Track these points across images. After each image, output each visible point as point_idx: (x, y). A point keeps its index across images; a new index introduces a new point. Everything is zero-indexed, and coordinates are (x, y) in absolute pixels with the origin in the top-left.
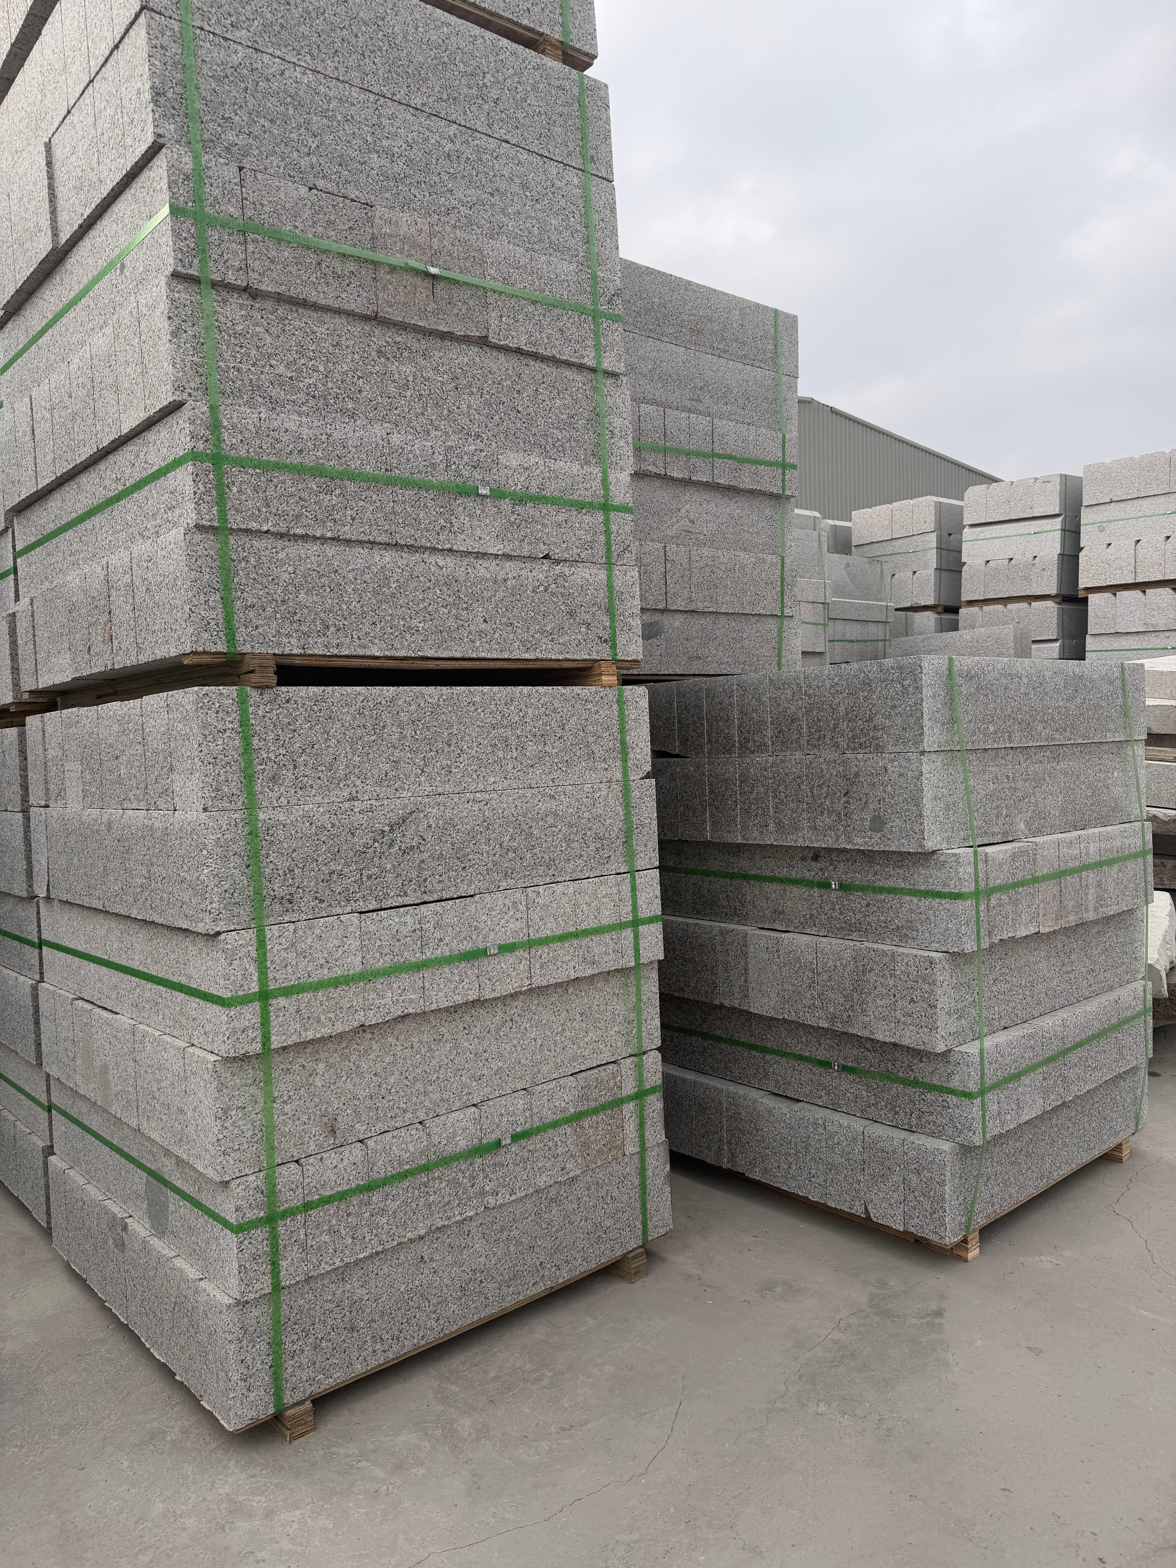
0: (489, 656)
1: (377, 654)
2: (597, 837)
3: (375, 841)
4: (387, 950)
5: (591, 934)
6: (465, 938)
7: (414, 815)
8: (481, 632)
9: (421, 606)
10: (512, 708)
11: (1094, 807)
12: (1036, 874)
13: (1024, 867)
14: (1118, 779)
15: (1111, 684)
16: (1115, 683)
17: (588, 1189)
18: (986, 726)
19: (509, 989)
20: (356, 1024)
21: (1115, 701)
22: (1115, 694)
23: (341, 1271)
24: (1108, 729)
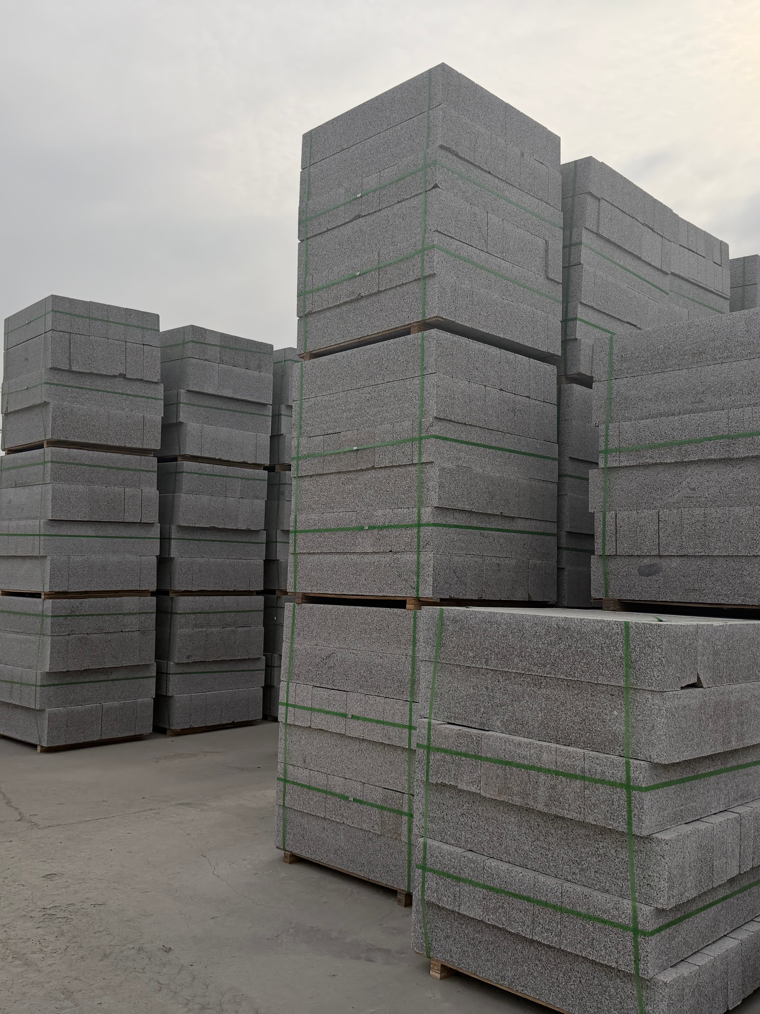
0: (365, 594)
1: (330, 593)
3: (321, 661)
4: (318, 702)
5: (389, 724)
6: (342, 708)
7: (333, 654)
8: (363, 585)
9: (345, 575)
10: (369, 616)
11: (583, 733)
12: (479, 754)
13: (468, 745)
14: (619, 718)
15: (607, 638)
16: (613, 638)
17: (385, 845)
18: (466, 652)
19: (356, 735)
20: (308, 726)
21: (613, 651)
22: (613, 646)
23: (302, 813)
24: (601, 673)
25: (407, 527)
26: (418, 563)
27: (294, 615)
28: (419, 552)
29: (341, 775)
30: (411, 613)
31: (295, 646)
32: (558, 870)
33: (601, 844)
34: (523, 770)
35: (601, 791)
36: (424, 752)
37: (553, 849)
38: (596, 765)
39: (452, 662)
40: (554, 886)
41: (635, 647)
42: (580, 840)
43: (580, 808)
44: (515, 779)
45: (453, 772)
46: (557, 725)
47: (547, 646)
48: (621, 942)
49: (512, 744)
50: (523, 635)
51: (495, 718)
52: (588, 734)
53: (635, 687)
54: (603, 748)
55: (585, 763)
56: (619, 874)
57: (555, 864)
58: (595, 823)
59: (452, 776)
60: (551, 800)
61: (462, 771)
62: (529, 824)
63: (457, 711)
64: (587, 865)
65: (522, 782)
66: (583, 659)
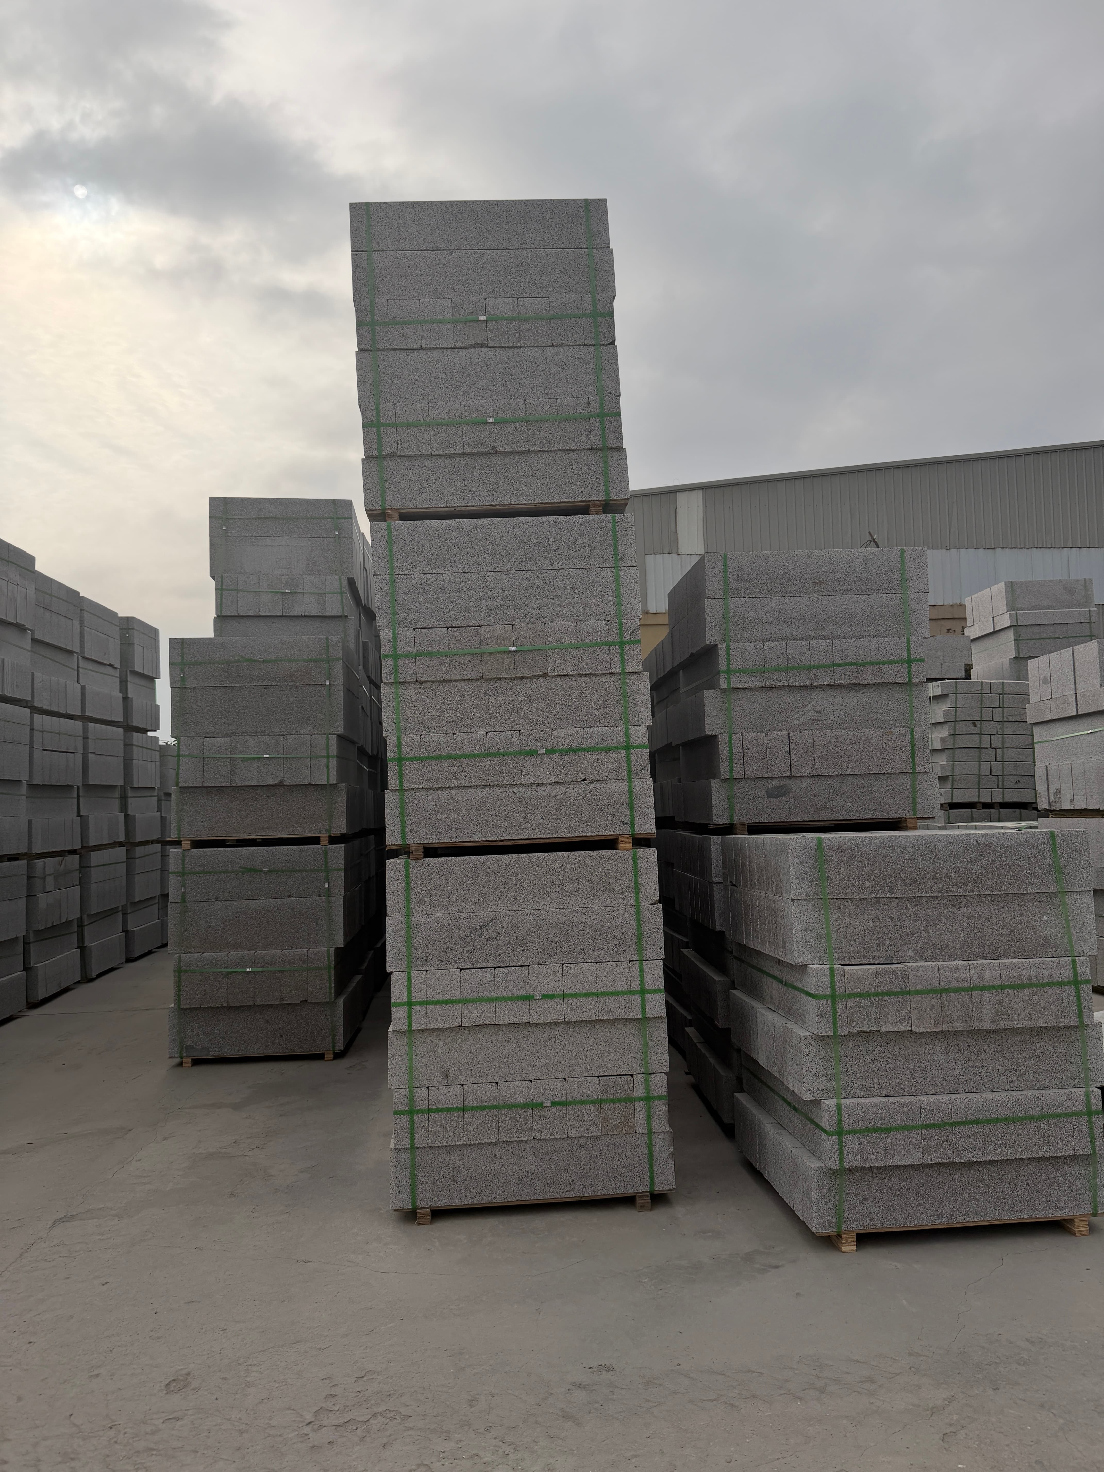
0: (544, 837)
1: (477, 840)
2: (615, 938)
3: (471, 933)
4: (474, 989)
5: (608, 995)
6: (521, 988)
7: (494, 921)
8: (539, 825)
9: (503, 814)
10: (557, 864)
11: (1013, 943)
12: (907, 988)
14: (1049, 922)
15: (1034, 848)
16: (1040, 848)
17: (608, 1146)
18: (860, 882)
19: (549, 1019)
20: (457, 1025)
21: (1041, 861)
22: (1040, 856)
23: (448, 1148)
24: (1029, 883)
25: (608, 750)
26: (631, 792)
27: (407, 876)
28: (630, 780)
29: (520, 1078)
30: (628, 855)
31: (414, 919)
33: (1038, 1045)
34: (963, 993)
35: (1049, 993)
36: (827, 1003)
37: (986, 1065)
38: (1043, 970)
39: (842, 896)
40: (1005, 1099)
41: (1063, 853)
42: (1015, 1047)
43: (1030, 1015)
44: (954, 1005)
45: (874, 1015)
46: (983, 941)
47: (967, 864)
48: (1077, 1129)
49: (948, 969)
51: (905, 949)
52: (1018, 943)
54: (1035, 954)
57: (990, 1079)
58: (1046, 1025)
59: (874, 1020)
60: (998, 1015)
61: (887, 1011)
62: (957, 1048)
63: (852, 949)
64: (1024, 1069)
65: (963, 1006)
66: (1009, 872)
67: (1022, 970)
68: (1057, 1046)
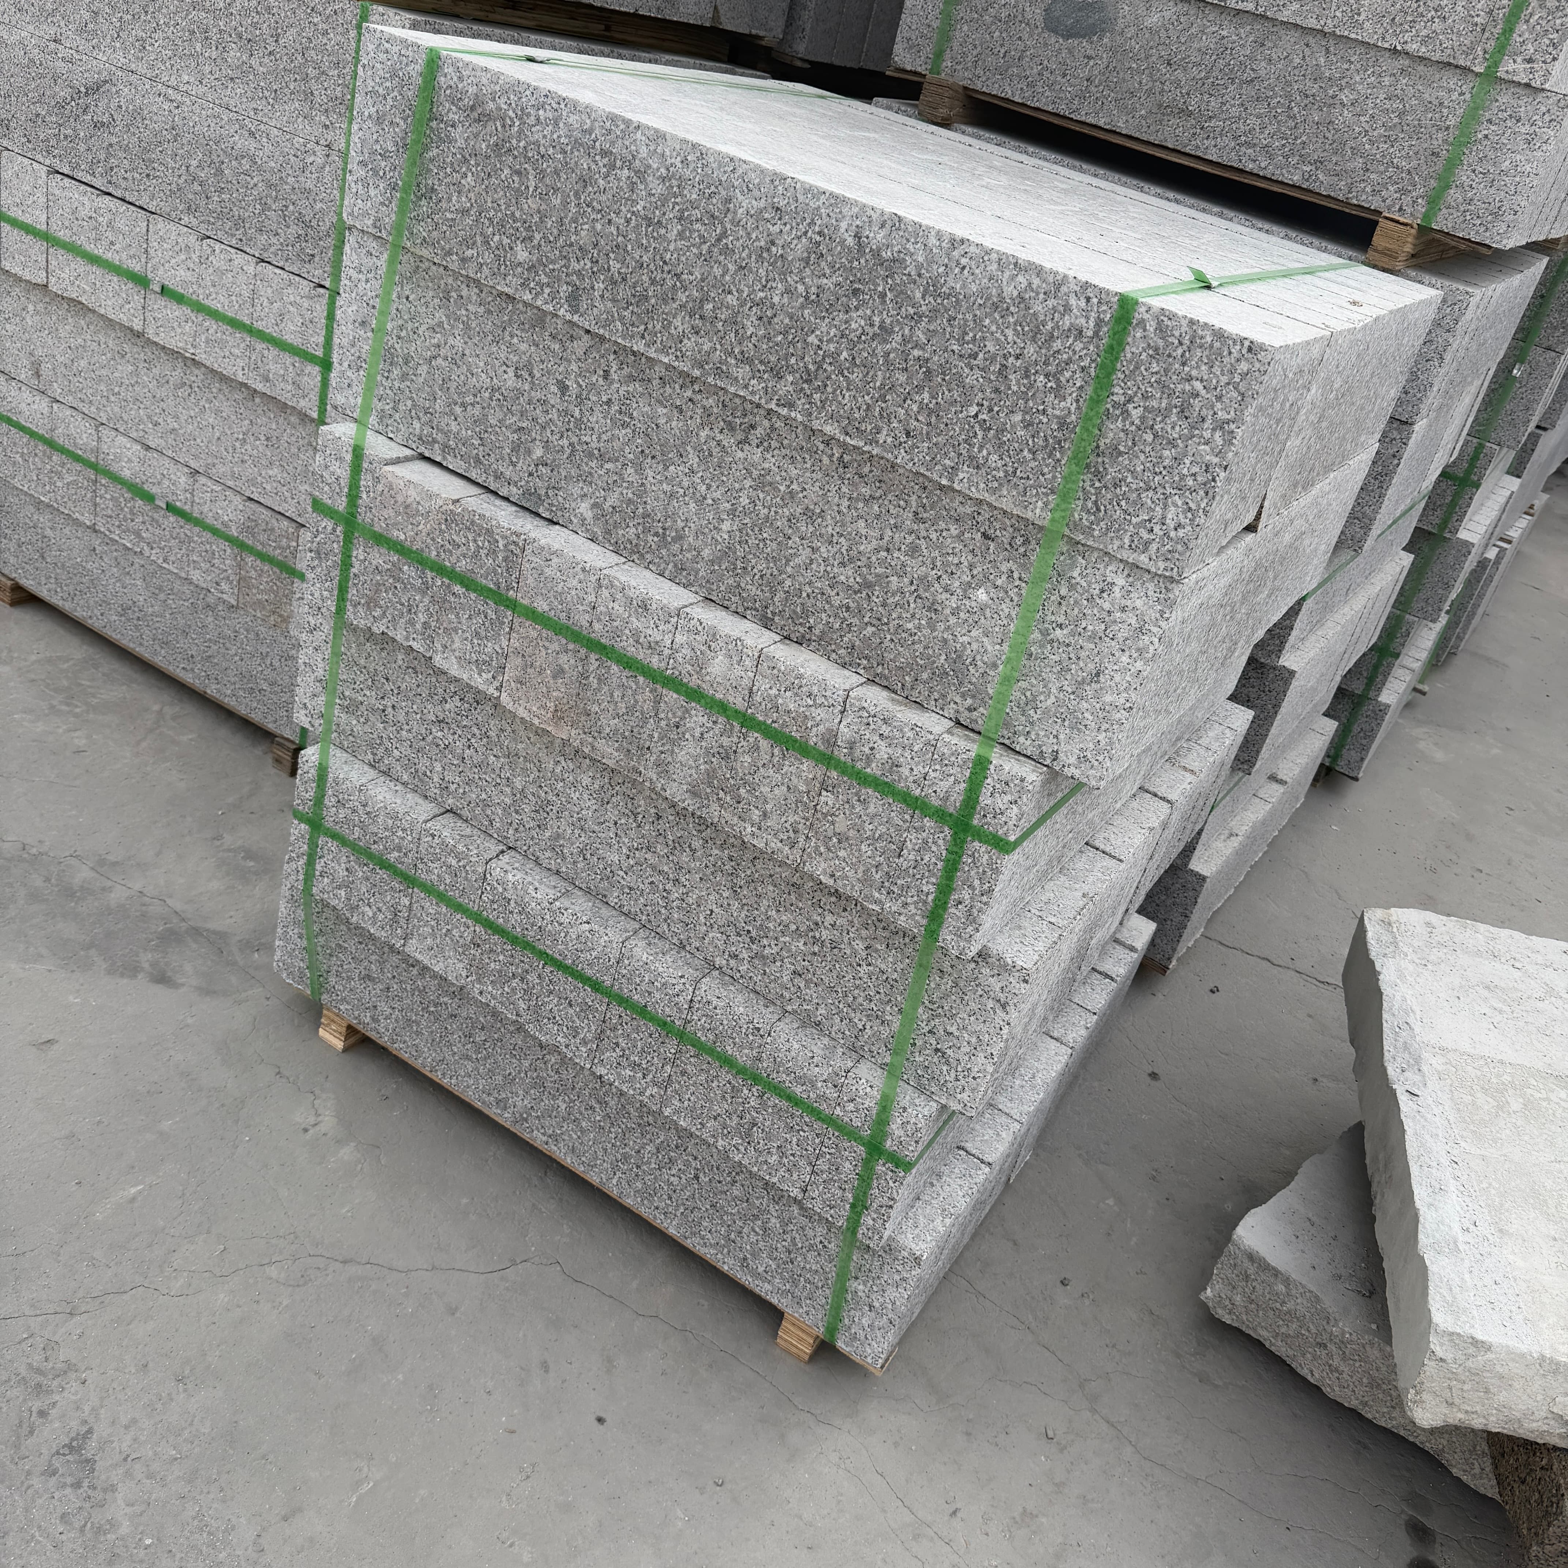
2: (300, 218)
3: (72, 98)
4: (67, 222)
5: (268, 341)
6: (135, 256)
7: (107, 86)
11: (855, 621)
12: (511, 592)
13: (476, 555)
14: (988, 614)
15: (1034, 340)
16: (1057, 345)
17: (247, 631)
18: (506, 241)
19: (173, 343)
20: (40, 281)
21: (1040, 395)
22: (1047, 376)
23: (37, 501)
24: (971, 458)
29: (134, 435)
30: (352, 11)
32: (692, 935)
33: (829, 919)
34: (641, 679)
35: (872, 809)
36: (334, 530)
37: (687, 883)
39: (454, 262)
41: (1130, 401)
42: (771, 888)
43: (795, 832)
44: (612, 696)
45: (420, 615)
46: (776, 572)
48: (828, 1156)
49: (619, 596)
50: (719, 240)
51: (576, 490)
52: (870, 629)
53: (1080, 537)
54: (908, 685)
55: (844, 723)
56: (860, 1000)
57: (686, 920)
58: (831, 882)
59: (419, 626)
60: (710, 785)
61: (450, 622)
62: (630, 806)
63: (454, 427)
64: (775, 950)
65: (631, 710)
66: (919, 389)
67: (815, 705)
68: (877, 951)
